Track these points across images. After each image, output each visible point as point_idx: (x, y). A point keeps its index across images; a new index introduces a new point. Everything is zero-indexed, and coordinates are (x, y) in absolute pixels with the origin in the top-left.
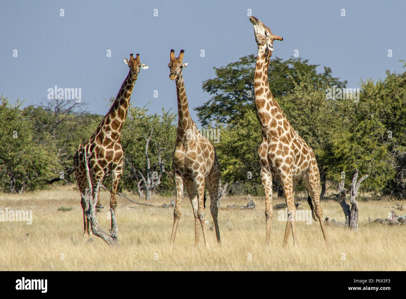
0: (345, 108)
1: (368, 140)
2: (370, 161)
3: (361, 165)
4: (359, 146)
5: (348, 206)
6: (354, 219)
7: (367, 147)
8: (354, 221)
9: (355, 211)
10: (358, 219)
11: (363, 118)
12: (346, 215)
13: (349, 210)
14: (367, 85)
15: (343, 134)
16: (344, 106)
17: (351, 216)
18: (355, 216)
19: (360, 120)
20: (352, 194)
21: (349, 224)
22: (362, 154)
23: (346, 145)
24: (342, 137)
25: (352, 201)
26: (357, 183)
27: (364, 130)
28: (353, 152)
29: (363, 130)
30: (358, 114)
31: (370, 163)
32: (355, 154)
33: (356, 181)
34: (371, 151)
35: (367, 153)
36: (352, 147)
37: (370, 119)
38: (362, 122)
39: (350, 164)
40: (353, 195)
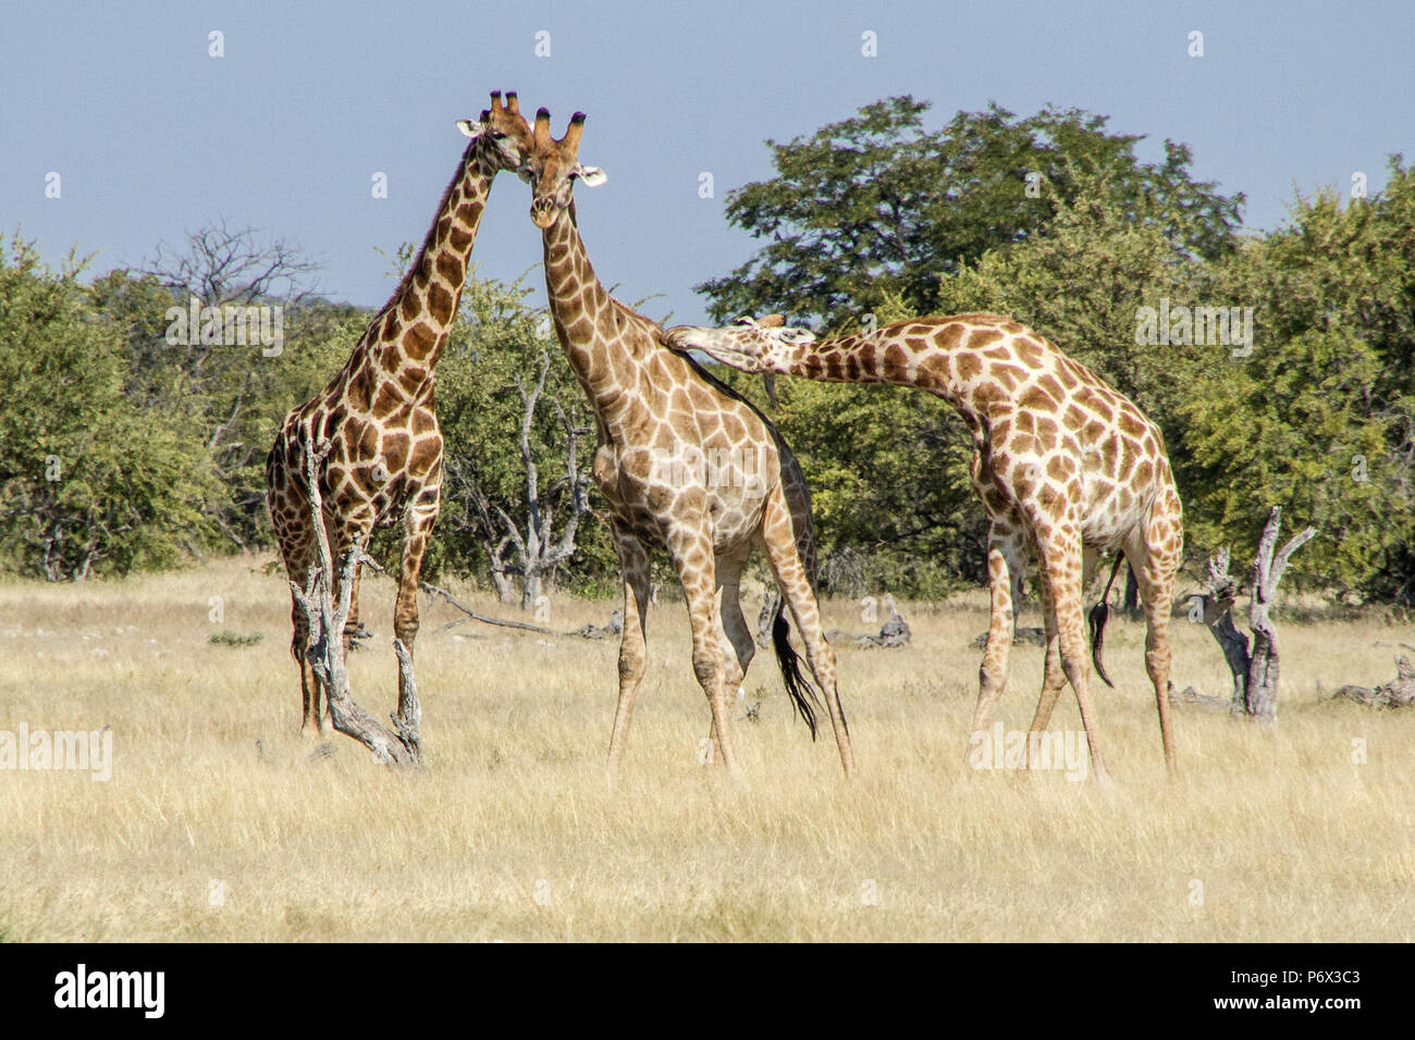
0: (1236, 289)
1: (1316, 402)
2: (1321, 480)
3: (1289, 492)
4: (1285, 426)
5: (1243, 641)
6: (1265, 685)
7: (1311, 431)
8: (1262, 692)
9: (1267, 659)
10: (1275, 687)
11: (1299, 327)
12: (1235, 674)
13: (1246, 654)
14: (1313, 207)
15: (1226, 383)
16: (1231, 281)
17: (1254, 674)
18: (1266, 675)
19: (1287, 335)
20: (1255, 598)
21: (1247, 703)
22: (1295, 454)
23: (1237, 422)
24: (1222, 395)
25: (1256, 621)
26: (1274, 558)
27: (1305, 368)
28: (1262, 446)
29: (1299, 365)
30: (1281, 311)
31: (1322, 487)
32: (1269, 455)
33: (1271, 550)
34: (1325, 442)
35: (1314, 451)
36: (1259, 427)
37: (1322, 330)
38: (1296, 339)
39: (1252, 489)
40: (1261, 600)
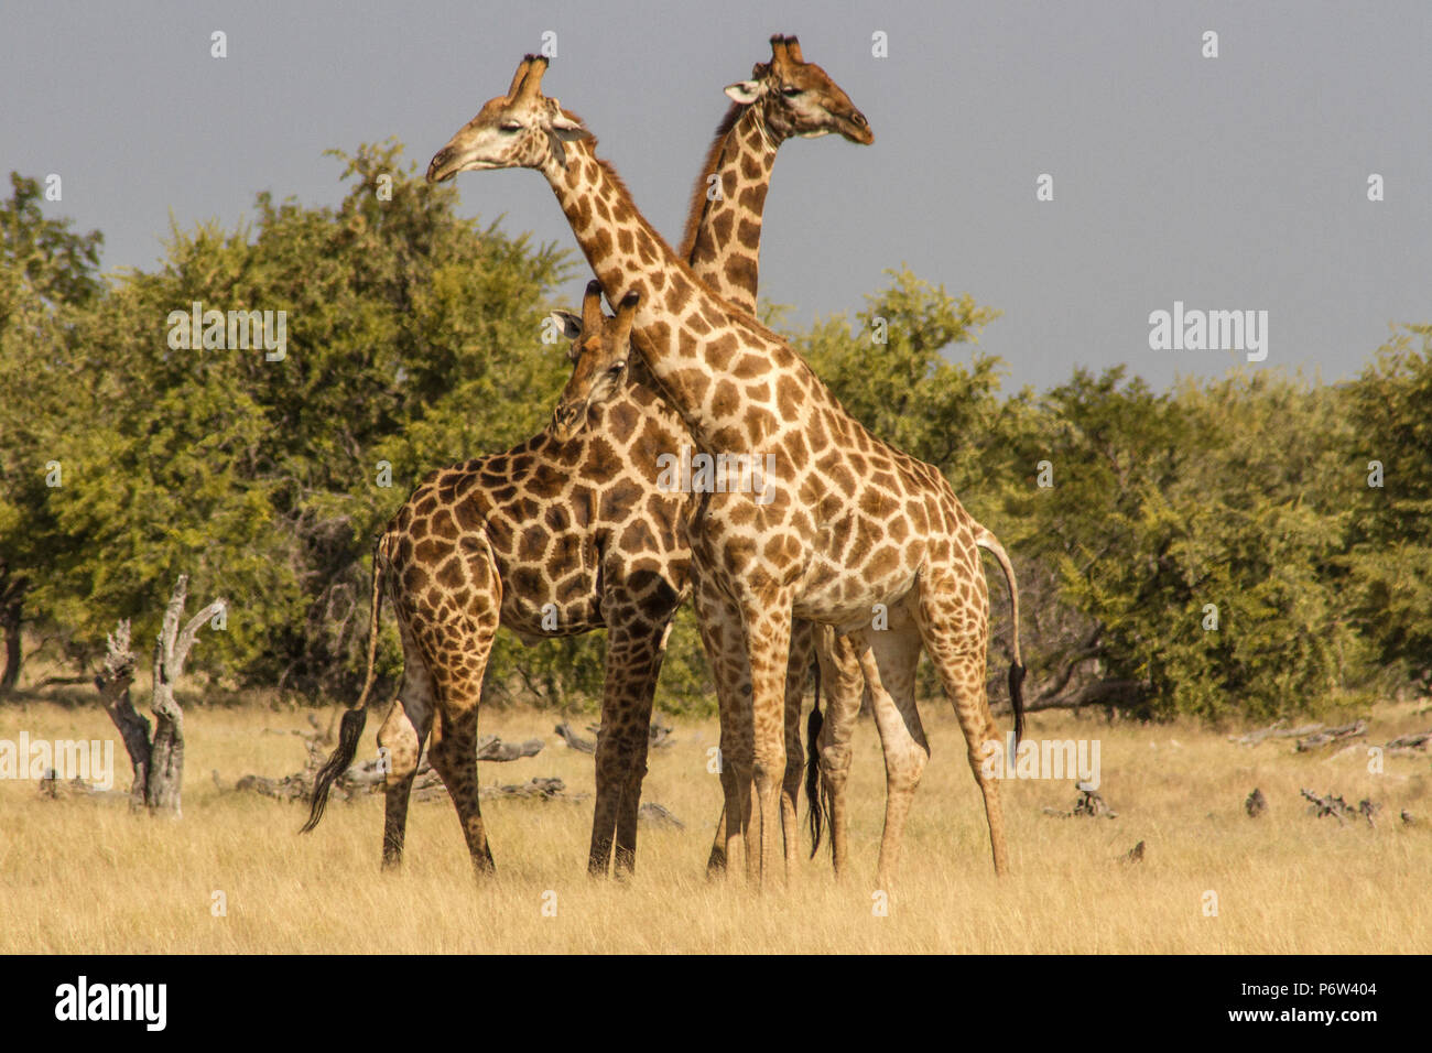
0: (106, 337)
1: (194, 465)
2: (200, 550)
3: (166, 563)
4: (160, 490)
5: (143, 725)
6: (168, 775)
7: (190, 496)
8: (165, 782)
9: (170, 745)
10: (180, 775)
11: (176, 380)
12: (135, 761)
13: (147, 740)
14: (193, 243)
15: (97, 441)
16: (101, 327)
17: (156, 762)
18: (169, 763)
19: (161, 388)
20: (158, 677)
21: (147, 792)
22: (172, 520)
23: (107, 484)
24: (90, 454)
25: (159, 702)
26: (179, 632)
27: (181, 427)
28: (135, 512)
29: (176, 423)
30: (155, 360)
31: (201, 558)
32: (143, 523)
33: (176, 624)
34: (206, 508)
35: (191, 518)
36: (131, 490)
37: (202, 383)
38: (172, 393)
39: (124, 560)
40: (164, 680)
